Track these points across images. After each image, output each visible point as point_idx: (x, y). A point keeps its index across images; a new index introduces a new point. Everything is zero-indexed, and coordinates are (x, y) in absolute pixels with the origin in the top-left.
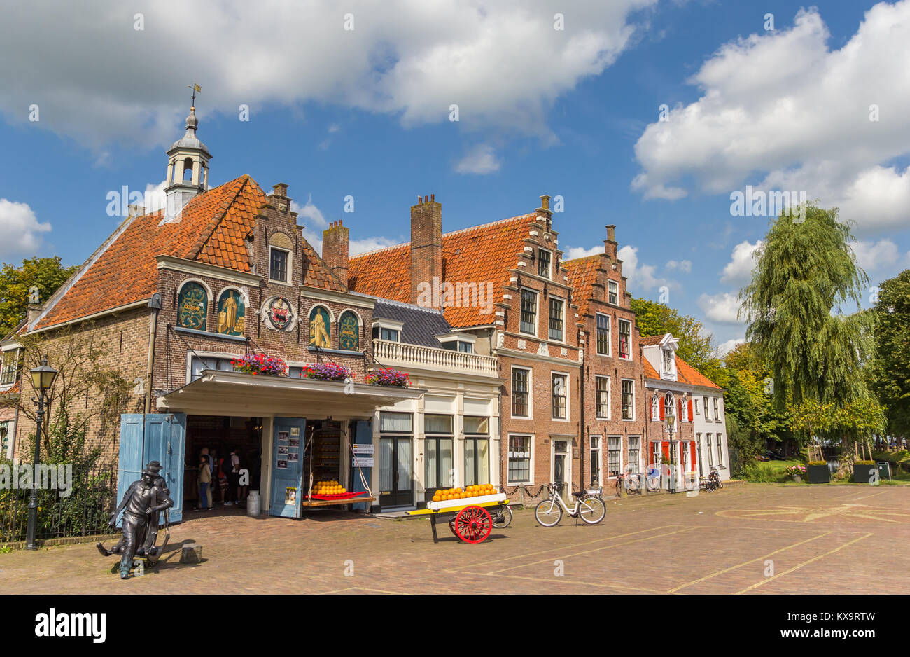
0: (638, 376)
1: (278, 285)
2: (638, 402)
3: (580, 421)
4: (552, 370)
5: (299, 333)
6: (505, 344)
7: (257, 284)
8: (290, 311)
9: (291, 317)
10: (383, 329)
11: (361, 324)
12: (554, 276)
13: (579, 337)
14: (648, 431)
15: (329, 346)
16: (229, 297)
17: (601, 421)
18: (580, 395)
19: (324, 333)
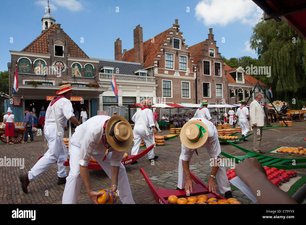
0: (224, 82)
1: (58, 57)
2: (224, 91)
3: (195, 98)
4: (182, 81)
5: (67, 72)
6: (159, 73)
7: (49, 57)
8: (64, 65)
9: (64, 67)
10: (105, 70)
11: (94, 68)
12: (181, 48)
13: (194, 69)
14: (229, 101)
15: (81, 76)
16: (39, 62)
17: (206, 98)
18: (195, 89)
19: (79, 72)
